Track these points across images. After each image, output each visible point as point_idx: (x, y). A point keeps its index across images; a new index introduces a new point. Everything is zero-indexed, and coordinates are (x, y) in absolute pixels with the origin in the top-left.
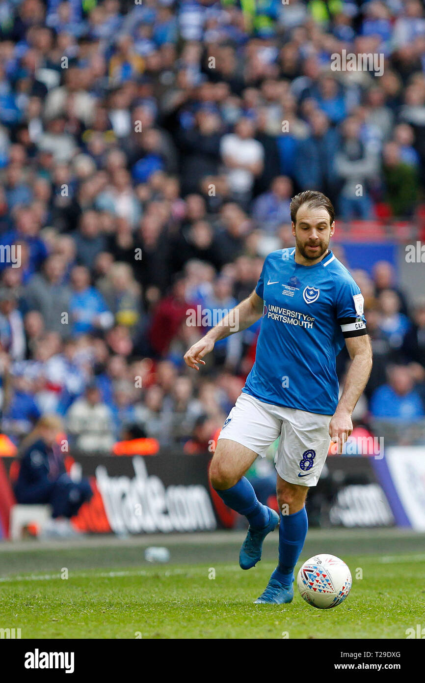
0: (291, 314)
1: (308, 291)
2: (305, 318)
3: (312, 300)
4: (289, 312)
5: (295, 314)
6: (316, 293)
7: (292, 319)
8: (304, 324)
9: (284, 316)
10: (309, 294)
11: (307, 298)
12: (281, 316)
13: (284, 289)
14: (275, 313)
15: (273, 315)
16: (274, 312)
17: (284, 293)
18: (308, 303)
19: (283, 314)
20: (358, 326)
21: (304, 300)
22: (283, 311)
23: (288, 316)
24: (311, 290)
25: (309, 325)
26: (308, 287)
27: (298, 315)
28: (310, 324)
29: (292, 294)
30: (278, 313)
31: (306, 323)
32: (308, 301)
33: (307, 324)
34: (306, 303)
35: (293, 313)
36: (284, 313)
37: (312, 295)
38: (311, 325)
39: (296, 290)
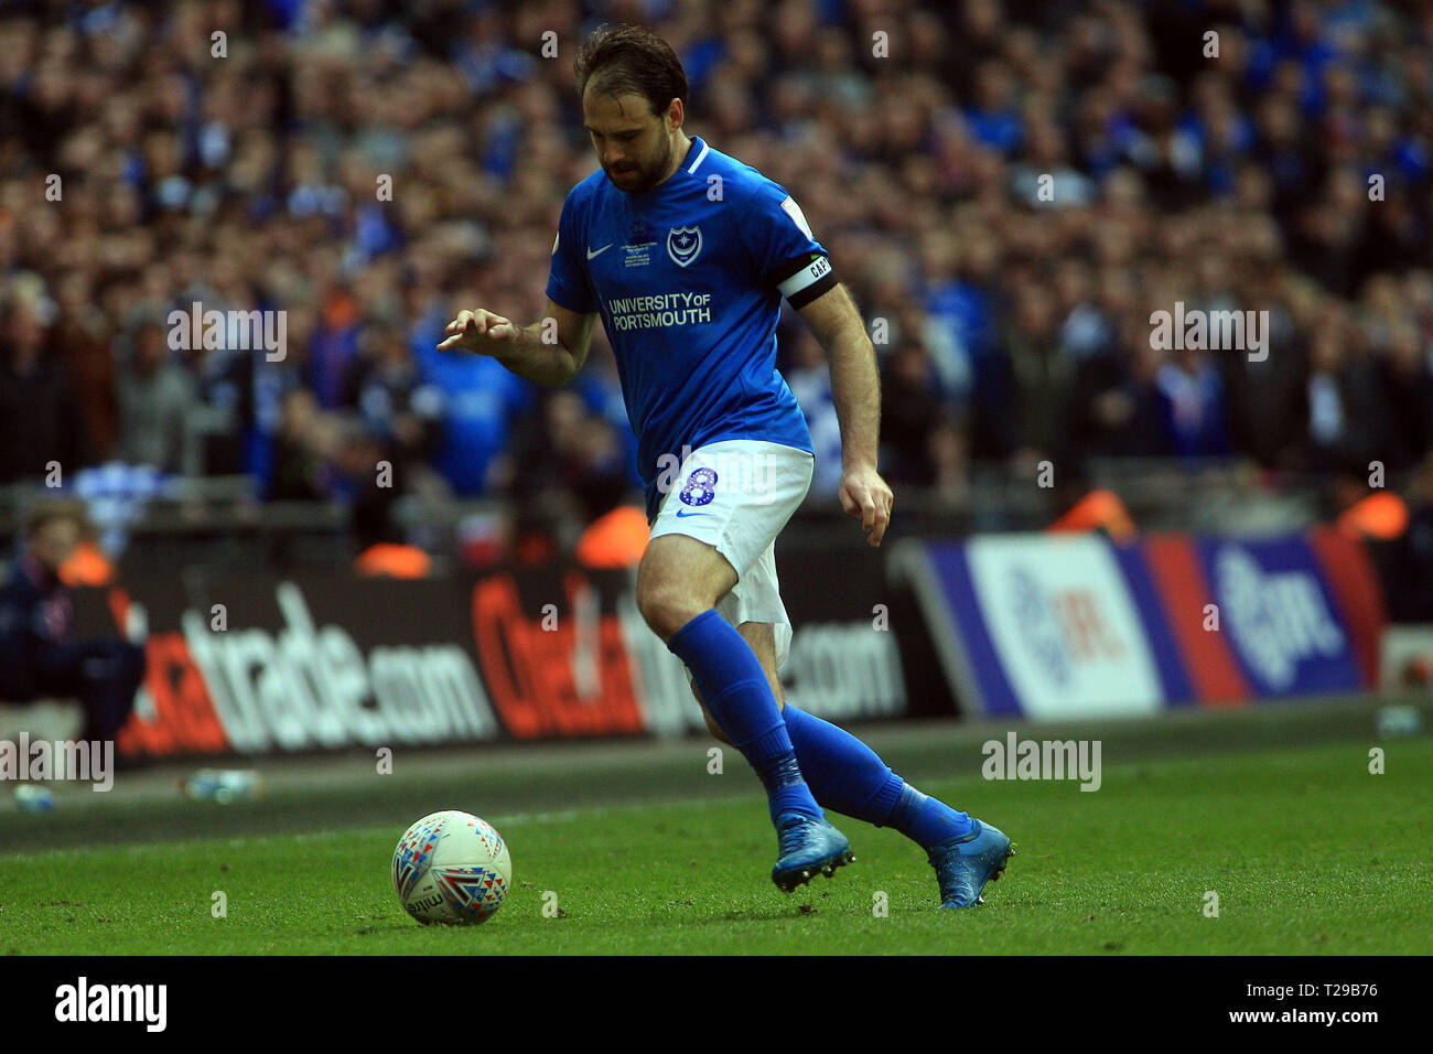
0: (654, 304)
1: (675, 239)
2: (687, 300)
3: (690, 256)
4: (649, 301)
5: (664, 301)
6: (693, 237)
7: (659, 314)
8: (689, 316)
9: (642, 313)
10: (680, 246)
11: (678, 256)
12: (639, 316)
13: (626, 253)
14: (626, 315)
15: (623, 322)
16: (622, 314)
17: (629, 262)
18: (683, 265)
19: (640, 309)
20: (816, 271)
21: (673, 261)
22: (639, 304)
23: (650, 311)
24: (681, 235)
25: (701, 315)
26: (673, 232)
27: (671, 300)
28: (704, 311)
29: (645, 260)
30: (632, 313)
31: (693, 312)
32: (684, 261)
33: (697, 315)
34: (679, 267)
35: (659, 300)
36: (642, 307)
37: (688, 245)
38: (708, 314)
39: (650, 247)
